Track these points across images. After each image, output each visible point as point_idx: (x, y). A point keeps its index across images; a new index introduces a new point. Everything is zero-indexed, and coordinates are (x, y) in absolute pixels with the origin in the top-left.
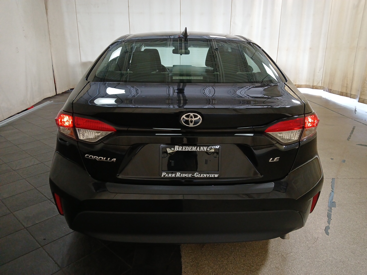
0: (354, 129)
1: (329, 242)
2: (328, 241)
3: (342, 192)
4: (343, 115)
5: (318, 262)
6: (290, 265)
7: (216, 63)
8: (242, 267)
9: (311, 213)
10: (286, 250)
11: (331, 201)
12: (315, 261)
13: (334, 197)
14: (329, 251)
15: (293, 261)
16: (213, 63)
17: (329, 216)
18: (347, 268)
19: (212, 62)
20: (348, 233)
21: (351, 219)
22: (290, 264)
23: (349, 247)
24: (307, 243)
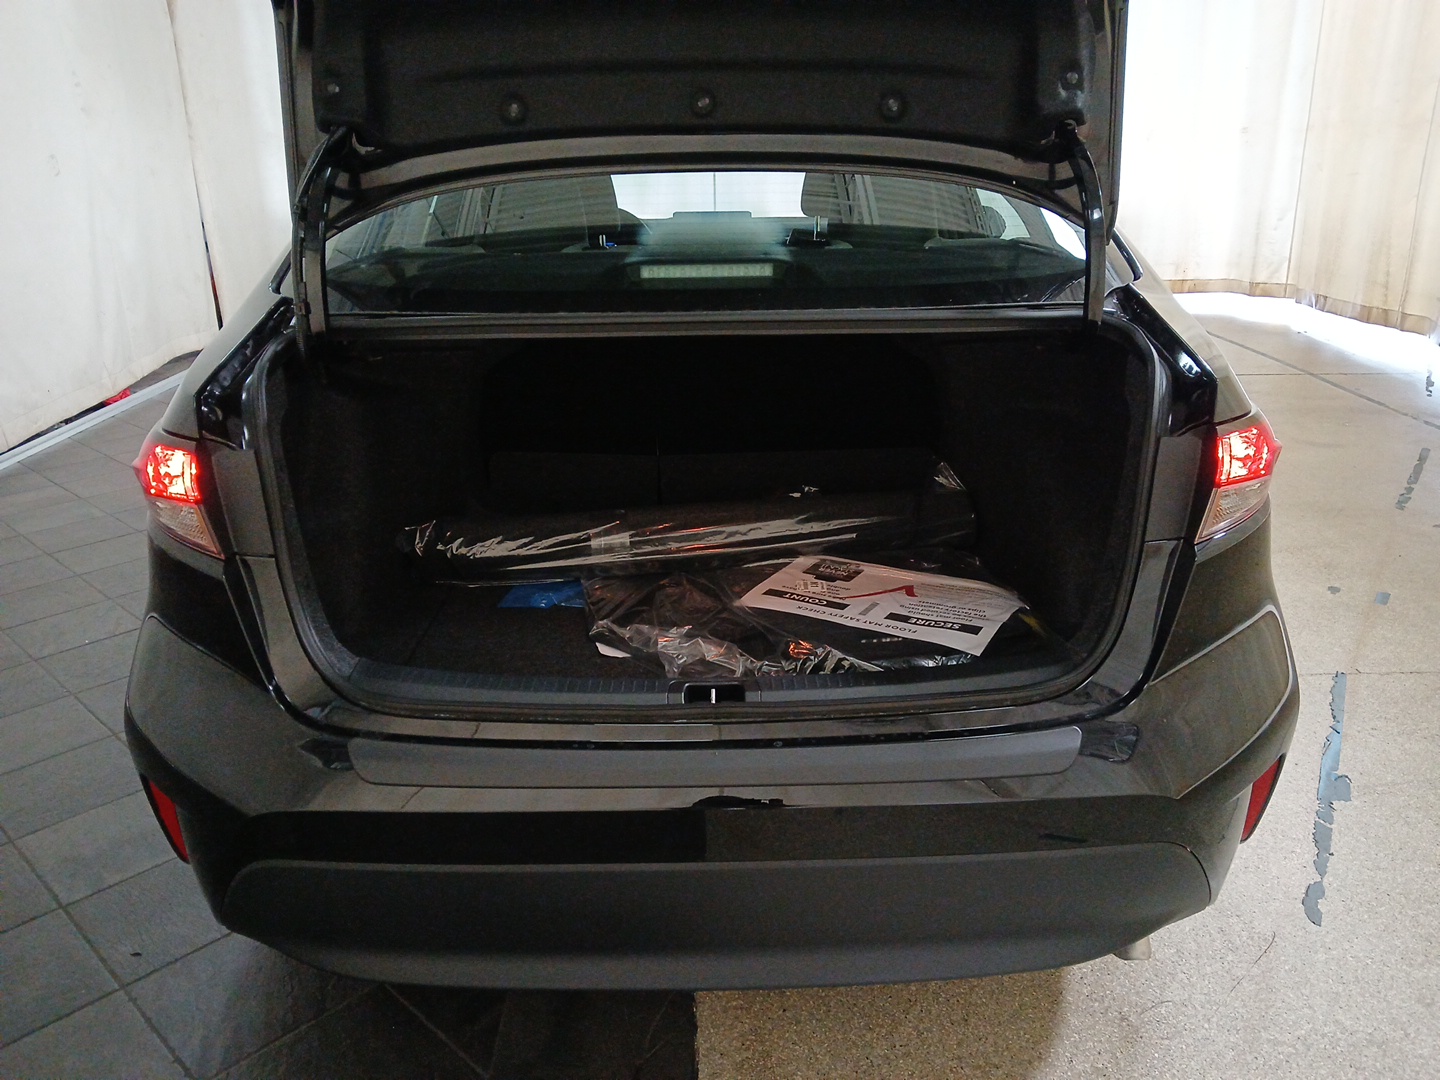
0: (1422, 459)
1: (1321, 956)
2: (1316, 953)
3: (1375, 732)
4: (1379, 403)
5: (1276, 1043)
6: (1154, 1058)
7: (851, 202)
8: (951, 1070)
9: (1244, 840)
10: (1138, 993)
11: (1328, 775)
12: (1261, 1041)
13: (1341, 755)
14: (1321, 997)
15: (1167, 1042)
16: (839, 205)
17: (1322, 839)
18: (1401, 1072)
19: (837, 197)
20: (1401, 913)
21: (1415, 852)
22: (1156, 1055)
23: (1408, 974)
24: (1230, 958)
